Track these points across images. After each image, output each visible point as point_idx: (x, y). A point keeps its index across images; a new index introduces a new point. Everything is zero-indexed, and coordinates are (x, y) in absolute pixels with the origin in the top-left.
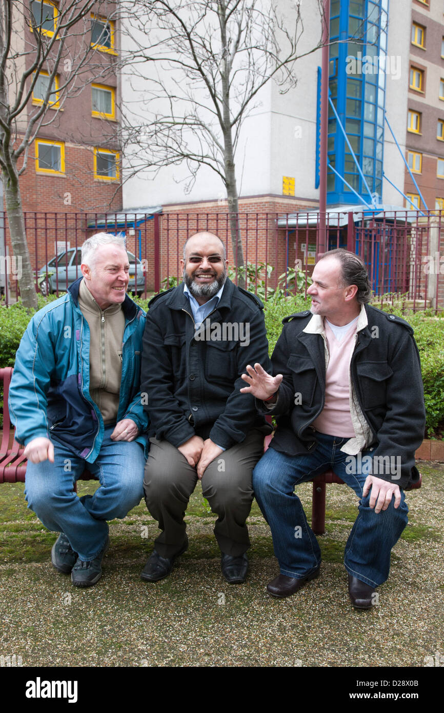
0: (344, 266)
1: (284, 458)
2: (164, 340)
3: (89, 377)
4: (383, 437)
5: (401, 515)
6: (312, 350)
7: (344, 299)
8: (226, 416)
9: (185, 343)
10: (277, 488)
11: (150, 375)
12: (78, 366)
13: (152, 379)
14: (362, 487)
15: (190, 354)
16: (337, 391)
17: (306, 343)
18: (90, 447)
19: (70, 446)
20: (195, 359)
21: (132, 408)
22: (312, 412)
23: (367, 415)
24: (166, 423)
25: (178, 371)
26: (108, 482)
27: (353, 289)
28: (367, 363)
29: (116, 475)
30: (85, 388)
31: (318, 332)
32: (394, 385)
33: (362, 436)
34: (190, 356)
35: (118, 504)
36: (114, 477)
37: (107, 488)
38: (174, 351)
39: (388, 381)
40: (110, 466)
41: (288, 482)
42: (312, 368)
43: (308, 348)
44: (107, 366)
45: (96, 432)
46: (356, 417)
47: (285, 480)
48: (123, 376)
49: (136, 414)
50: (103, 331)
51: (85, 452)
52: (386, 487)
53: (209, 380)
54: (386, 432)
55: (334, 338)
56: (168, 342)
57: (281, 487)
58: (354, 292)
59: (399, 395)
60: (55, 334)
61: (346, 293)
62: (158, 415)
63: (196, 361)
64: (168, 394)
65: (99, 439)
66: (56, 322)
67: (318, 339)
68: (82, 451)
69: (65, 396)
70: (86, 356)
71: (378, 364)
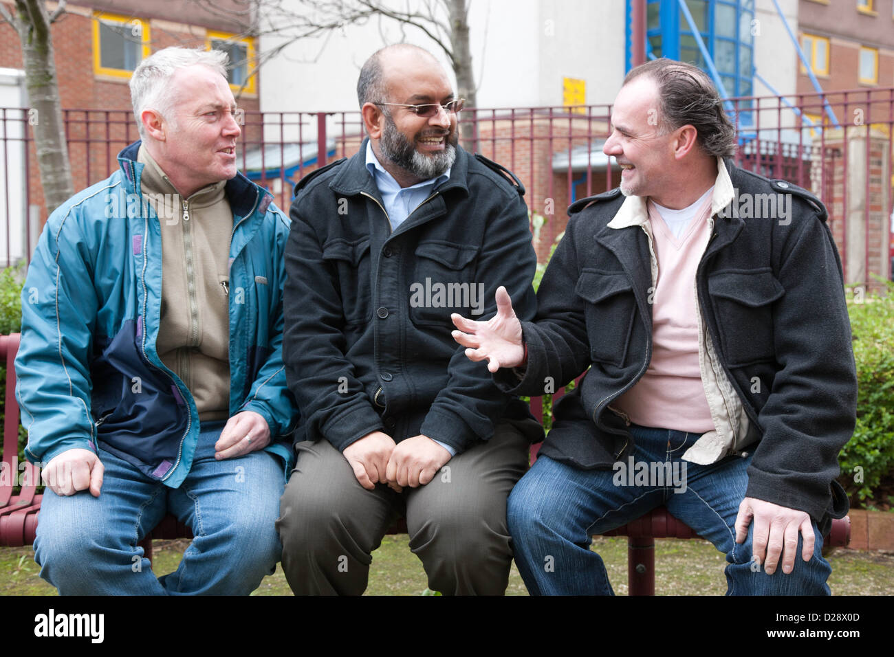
0: (665, 91)
1: (568, 472)
2: (323, 252)
3: (158, 321)
4: (770, 421)
5: (816, 577)
6: (625, 257)
7: (673, 155)
8: (454, 391)
9: (367, 252)
10: (556, 529)
11: (297, 316)
12: (136, 302)
13: (300, 323)
14: (732, 526)
15: (380, 271)
16: (674, 337)
17: (613, 244)
18: (172, 459)
19: (130, 458)
20: (391, 280)
21: (259, 389)
22: (624, 376)
23: (735, 377)
24: (324, 405)
25: (351, 311)
26: (210, 526)
27: (688, 133)
28: (729, 273)
29: (224, 510)
30: (149, 342)
31: (637, 221)
32: (785, 317)
33: (726, 424)
34: (381, 275)
35: (228, 569)
36: (222, 513)
37: (206, 537)
38: (343, 270)
39: (774, 308)
40: (214, 496)
41: (577, 520)
42: (627, 288)
43: (618, 254)
44: (200, 303)
45: (184, 429)
46: (712, 384)
47: (571, 515)
48: (234, 322)
49: (266, 401)
50: (187, 239)
51: (163, 466)
52: (782, 520)
53: (418, 322)
54: (776, 410)
55: (668, 234)
56: (329, 254)
57: (563, 528)
58: (691, 138)
59: (798, 335)
60: (92, 246)
61: (676, 143)
62: (310, 392)
63: (393, 284)
64: (331, 352)
65: (191, 441)
66: (93, 223)
67: (637, 237)
68: (156, 467)
69: (114, 363)
70: (154, 284)
71: (752, 274)
